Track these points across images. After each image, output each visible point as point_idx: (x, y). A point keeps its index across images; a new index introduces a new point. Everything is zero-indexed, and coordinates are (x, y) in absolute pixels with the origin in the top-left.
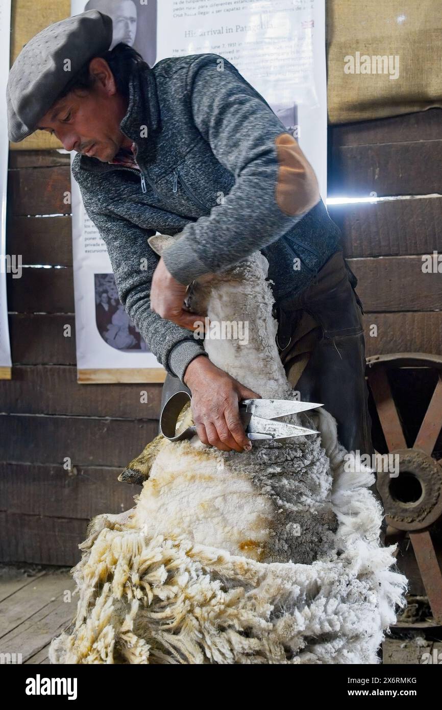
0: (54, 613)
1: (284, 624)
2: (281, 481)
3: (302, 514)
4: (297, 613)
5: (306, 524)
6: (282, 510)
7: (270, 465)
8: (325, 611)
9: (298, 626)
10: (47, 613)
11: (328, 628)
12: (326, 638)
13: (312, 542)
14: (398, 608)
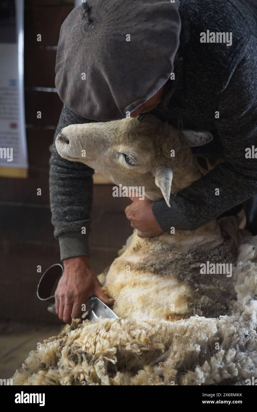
1: (187, 381)
5: (216, 298)
6: (198, 290)
9: (200, 380)
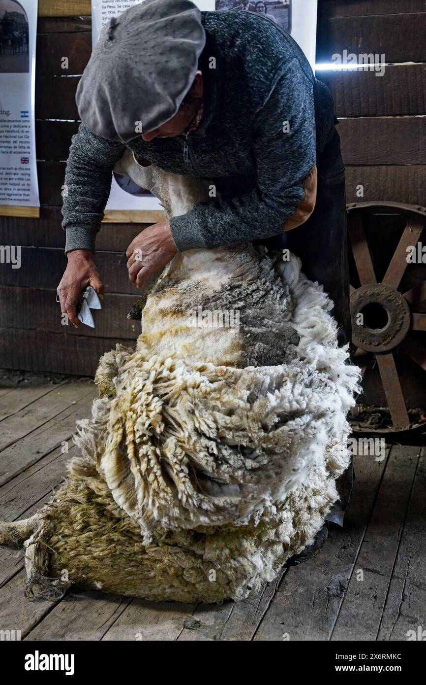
0: (75, 413)
1: (259, 404)
2: (246, 312)
3: (267, 335)
4: (269, 394)
5: (271, 342)
6: (249, 334)
7: (235, 302)
8: (292, 392)
9: (271, 403)
10: (68, 414)
11: (295, 406)
12: (295, 414)
13: (277, 355)
14: (355, 394)
